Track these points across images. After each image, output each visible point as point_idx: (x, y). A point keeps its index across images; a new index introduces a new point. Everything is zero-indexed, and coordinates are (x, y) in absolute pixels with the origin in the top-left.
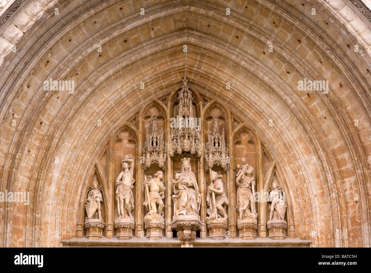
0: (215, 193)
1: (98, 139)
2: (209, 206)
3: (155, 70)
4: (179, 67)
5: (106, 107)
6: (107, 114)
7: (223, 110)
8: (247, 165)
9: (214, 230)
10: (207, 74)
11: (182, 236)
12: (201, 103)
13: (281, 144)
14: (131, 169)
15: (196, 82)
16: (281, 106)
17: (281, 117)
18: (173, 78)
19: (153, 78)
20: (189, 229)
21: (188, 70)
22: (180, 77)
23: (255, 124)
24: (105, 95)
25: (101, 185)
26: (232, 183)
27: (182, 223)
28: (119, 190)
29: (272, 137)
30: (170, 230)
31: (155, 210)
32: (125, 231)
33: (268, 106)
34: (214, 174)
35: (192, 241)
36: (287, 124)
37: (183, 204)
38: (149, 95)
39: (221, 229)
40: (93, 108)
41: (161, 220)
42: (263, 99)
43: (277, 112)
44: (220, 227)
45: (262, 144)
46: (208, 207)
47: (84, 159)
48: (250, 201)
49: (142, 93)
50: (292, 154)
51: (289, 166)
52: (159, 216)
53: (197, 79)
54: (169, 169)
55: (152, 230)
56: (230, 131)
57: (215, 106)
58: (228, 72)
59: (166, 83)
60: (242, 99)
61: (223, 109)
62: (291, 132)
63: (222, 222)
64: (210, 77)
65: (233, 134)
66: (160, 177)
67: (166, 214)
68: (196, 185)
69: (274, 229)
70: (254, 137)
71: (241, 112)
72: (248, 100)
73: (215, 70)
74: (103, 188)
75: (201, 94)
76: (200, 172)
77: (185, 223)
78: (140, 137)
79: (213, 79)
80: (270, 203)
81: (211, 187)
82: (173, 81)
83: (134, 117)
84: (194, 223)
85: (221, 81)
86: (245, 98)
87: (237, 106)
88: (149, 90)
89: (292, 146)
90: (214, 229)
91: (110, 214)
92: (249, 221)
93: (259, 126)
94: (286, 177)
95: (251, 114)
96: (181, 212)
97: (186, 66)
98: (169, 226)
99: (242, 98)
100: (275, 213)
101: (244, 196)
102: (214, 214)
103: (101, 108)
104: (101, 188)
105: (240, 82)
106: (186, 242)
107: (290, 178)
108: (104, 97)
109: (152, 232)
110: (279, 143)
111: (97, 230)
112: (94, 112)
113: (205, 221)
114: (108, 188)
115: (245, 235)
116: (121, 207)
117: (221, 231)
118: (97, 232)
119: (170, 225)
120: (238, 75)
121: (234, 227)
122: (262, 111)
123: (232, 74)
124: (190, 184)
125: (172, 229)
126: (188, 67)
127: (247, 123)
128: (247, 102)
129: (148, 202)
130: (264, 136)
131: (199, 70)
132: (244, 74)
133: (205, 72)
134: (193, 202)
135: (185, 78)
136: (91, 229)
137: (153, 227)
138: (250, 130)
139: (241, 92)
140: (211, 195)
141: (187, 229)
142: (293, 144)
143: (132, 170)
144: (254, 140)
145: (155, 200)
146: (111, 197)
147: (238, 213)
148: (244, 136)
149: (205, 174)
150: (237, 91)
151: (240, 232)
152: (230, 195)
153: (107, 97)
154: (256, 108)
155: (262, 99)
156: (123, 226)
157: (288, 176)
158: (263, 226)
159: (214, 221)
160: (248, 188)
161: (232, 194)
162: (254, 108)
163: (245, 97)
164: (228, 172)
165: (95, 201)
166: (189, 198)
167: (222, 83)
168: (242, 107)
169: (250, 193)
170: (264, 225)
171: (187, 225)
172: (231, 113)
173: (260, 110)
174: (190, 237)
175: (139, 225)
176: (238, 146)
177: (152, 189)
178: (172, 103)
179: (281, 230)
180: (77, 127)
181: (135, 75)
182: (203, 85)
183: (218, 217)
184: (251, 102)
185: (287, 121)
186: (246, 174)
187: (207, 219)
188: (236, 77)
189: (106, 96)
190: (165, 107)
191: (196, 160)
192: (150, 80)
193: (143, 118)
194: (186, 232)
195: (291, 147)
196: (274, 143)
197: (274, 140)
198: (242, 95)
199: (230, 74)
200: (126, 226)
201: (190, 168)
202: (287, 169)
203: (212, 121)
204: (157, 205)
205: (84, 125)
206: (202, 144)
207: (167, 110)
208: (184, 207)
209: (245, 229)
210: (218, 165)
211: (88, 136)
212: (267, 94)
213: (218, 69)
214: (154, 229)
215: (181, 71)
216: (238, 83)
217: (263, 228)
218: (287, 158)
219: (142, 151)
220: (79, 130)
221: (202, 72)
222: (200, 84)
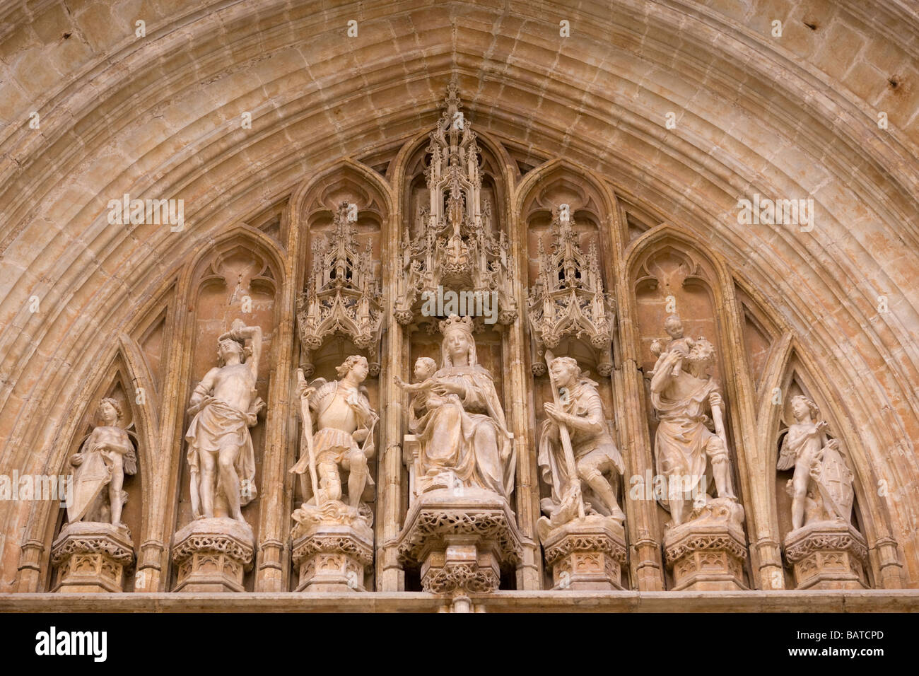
0: (570, 429)
1: (134, 269)
2: (550, 487)
3: (349, 65)
4: (431, 58)
5: (169, 162)
6: (173, 186)
7: (589, 193)
8: (689, 339)
9: (574, 560)
10: (526, 76)
11: (442, 571)
12: (509, 170)
13: (806, 277)
14: (249, 359)
15: (491, 111)
16: (795, 147)
17: (801, 182)
18: (411, 98)
19: (343, 88)
20: (470, 543)
21: (463, 72)
22: (434, 97)
23: (705, 225)
24: (168, 125)
25: (135, 417)
26: (633, 403)
27: (438, 514)
28: (198, 422)
29: (771, 255)
30: (395, 563)
31: (336, 488)
32: (208, 565)
33: (750, 152)
34: (562, 367)
35: (481, 594)
36: (823, 201)
37: (447, 453)
38: (327, 147)
39: (602, 555)
40: (124, 159)
41: (355, 523)
42: (729, 132)
43: (782, 168)
44: (595, 548)
45: (737, 286)
46: (545, 490)
47: (77, 327)
48: (709, 458)
49: (302, 138)
50: (854, 294)
51: (846, 340)
52: (353, 510)
53: (495, 99)
54: (394, 361)
55: (318, 562)
56: (618, 246)
57: (556, 182)
58: (598, 61)
59: (389, 110)
60: (654, 149)
61: (586, 189)
62: (843, 222)
63: (601, 527)
64: (538, 87)
65: (627, 256)
66: (356, 376)
67: (379, 516)
68: (494, 404)
69: (818, 554)
70: (704, 266)
71: (654, 193)
72: (676, 143)
73: (555, 64)
74: (141, 429)
75: (510, 149)
76: (510, 373)
77: (450, 514)
78: (290, 265)
79: (549, 91)
80: (787, 474)
81: (556, 408)
82: (411, 107)
83: (272, 215)
84: (488, 513)
85: (577, 95)
86: (662, 142)
87: (636, 172)
88: (327, 130)
89: (852, 267)
90: (573, 556)
91: (155, 511)
92: (714, 524)
93: (719, 226)
94: (838, 386)
95: (689, 191)
96: (436, 481)
97: (454, 58)
98: (389, 550)
99: (652, 143)
100: (812, 503)
101: (683, 445)
102: (570, 497)
103: (150, 163)
104: (133, 429)
105: (642, 90)
106: (459, 595)
107: (858, 382)
108: (164, 131)
109: (318, 569)
110: (801, 273)
111: (99, 563)
112: (125, 172)
113: (537, 538)
114: (160, 422)
115: (702, 573)
116: (201, 488)
117: (602, 566)
118: (99, 569)
119: (394, 545)
120: (633, 69)
121: (653, 554)
122: (726, 174)
123: (617, 67)
124: (472, 396)
125: (400, 559)
126: (461, 59)
127: (675, 222)
128: (672, 154)
129: (308, 459)
130: (742, 257)
131: (499, 68)
132: (656, 67)
133: (521, 70)
134: (483, 450)
135: (452, 94)
136: (74, 558)
137: (325, 550)
138: (687, 244)
139: (648, 120)
140: (557, 446)
141: (461, 543)
142: (853, 262)
143: (254, 361)
144: (707, 275)
145: (335, 456)
146: (168, 453)
147: (665, 516)
148: (668, 272)
149: (531, 381)
150: (633, 120)
151: (677, 571)
152: (629, 443)
153: (175, 131)
154: (708, 170)
155: (723, 132)
156: (201, 545)
157: (847, 381)
158: (768, 549)
159: (573, 526)
160: (696, 420)
161: (638, 441)
162: (697, 169)
163: (662, 135)
164: (617, 373)
165: (99, 458)
166: (467, 435)
167: (579, 102)
168: (656, 172)
169: (707, 433)
170: (772, 544)
171: (461, 521)
172: (620, 200)
173: (720, 170)
174: (475, 574)
175: (267, 546)
176: (647, 302)
177: (324, 419)
178: (406, 174)
179: (845, 557)
180: (57, 213)
181: (279, 74)
182: (514, 118)
183: (588, 513)
184: (685, 148)
185: (820, 190)
186: (687, 367)
187: (543, 522)
188: (626, 76)
189: (173, 127)
190: (383, 182)
191: (497, 343)
192: (330, 94)
193: (307, 216)
194: (459, 555)
195: (846, 272)
196: (781, 275)
197: (780, 265)
198: (653, 131)
199: (608, 69)
200: (216, 546)
201: (473, 351)
202: (839, 354)
203: (549, 231)
204: (344, 472)
205: (83, 211)
206: (518, 285)
207: (388, 188)
208: (448, 465)
209: (696, 555)
210: (578, 335)
211: (98, 246)
212: (742, 118)
213: (564, 59)
214: (327, 556)
215: (437, 75)
216: (636, 96)
217: (769, 555)
218: (836, 320)
219: (295, 305)
220: (65, 221)
221: (510, 72)
222: (505, 115)
